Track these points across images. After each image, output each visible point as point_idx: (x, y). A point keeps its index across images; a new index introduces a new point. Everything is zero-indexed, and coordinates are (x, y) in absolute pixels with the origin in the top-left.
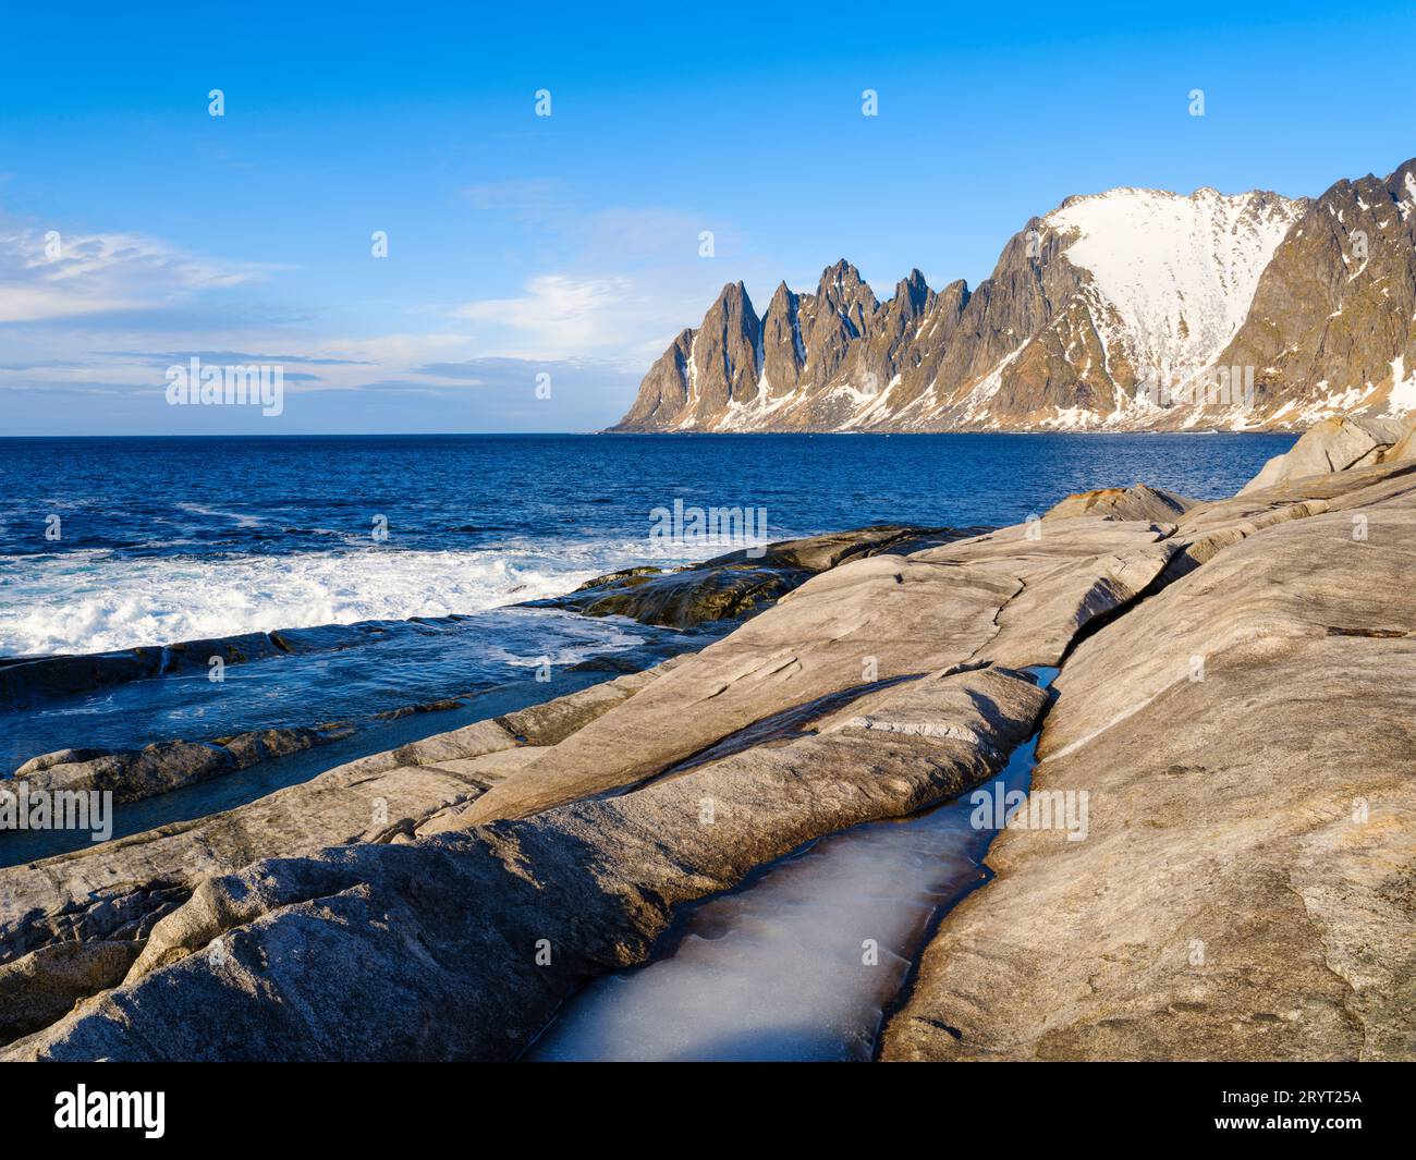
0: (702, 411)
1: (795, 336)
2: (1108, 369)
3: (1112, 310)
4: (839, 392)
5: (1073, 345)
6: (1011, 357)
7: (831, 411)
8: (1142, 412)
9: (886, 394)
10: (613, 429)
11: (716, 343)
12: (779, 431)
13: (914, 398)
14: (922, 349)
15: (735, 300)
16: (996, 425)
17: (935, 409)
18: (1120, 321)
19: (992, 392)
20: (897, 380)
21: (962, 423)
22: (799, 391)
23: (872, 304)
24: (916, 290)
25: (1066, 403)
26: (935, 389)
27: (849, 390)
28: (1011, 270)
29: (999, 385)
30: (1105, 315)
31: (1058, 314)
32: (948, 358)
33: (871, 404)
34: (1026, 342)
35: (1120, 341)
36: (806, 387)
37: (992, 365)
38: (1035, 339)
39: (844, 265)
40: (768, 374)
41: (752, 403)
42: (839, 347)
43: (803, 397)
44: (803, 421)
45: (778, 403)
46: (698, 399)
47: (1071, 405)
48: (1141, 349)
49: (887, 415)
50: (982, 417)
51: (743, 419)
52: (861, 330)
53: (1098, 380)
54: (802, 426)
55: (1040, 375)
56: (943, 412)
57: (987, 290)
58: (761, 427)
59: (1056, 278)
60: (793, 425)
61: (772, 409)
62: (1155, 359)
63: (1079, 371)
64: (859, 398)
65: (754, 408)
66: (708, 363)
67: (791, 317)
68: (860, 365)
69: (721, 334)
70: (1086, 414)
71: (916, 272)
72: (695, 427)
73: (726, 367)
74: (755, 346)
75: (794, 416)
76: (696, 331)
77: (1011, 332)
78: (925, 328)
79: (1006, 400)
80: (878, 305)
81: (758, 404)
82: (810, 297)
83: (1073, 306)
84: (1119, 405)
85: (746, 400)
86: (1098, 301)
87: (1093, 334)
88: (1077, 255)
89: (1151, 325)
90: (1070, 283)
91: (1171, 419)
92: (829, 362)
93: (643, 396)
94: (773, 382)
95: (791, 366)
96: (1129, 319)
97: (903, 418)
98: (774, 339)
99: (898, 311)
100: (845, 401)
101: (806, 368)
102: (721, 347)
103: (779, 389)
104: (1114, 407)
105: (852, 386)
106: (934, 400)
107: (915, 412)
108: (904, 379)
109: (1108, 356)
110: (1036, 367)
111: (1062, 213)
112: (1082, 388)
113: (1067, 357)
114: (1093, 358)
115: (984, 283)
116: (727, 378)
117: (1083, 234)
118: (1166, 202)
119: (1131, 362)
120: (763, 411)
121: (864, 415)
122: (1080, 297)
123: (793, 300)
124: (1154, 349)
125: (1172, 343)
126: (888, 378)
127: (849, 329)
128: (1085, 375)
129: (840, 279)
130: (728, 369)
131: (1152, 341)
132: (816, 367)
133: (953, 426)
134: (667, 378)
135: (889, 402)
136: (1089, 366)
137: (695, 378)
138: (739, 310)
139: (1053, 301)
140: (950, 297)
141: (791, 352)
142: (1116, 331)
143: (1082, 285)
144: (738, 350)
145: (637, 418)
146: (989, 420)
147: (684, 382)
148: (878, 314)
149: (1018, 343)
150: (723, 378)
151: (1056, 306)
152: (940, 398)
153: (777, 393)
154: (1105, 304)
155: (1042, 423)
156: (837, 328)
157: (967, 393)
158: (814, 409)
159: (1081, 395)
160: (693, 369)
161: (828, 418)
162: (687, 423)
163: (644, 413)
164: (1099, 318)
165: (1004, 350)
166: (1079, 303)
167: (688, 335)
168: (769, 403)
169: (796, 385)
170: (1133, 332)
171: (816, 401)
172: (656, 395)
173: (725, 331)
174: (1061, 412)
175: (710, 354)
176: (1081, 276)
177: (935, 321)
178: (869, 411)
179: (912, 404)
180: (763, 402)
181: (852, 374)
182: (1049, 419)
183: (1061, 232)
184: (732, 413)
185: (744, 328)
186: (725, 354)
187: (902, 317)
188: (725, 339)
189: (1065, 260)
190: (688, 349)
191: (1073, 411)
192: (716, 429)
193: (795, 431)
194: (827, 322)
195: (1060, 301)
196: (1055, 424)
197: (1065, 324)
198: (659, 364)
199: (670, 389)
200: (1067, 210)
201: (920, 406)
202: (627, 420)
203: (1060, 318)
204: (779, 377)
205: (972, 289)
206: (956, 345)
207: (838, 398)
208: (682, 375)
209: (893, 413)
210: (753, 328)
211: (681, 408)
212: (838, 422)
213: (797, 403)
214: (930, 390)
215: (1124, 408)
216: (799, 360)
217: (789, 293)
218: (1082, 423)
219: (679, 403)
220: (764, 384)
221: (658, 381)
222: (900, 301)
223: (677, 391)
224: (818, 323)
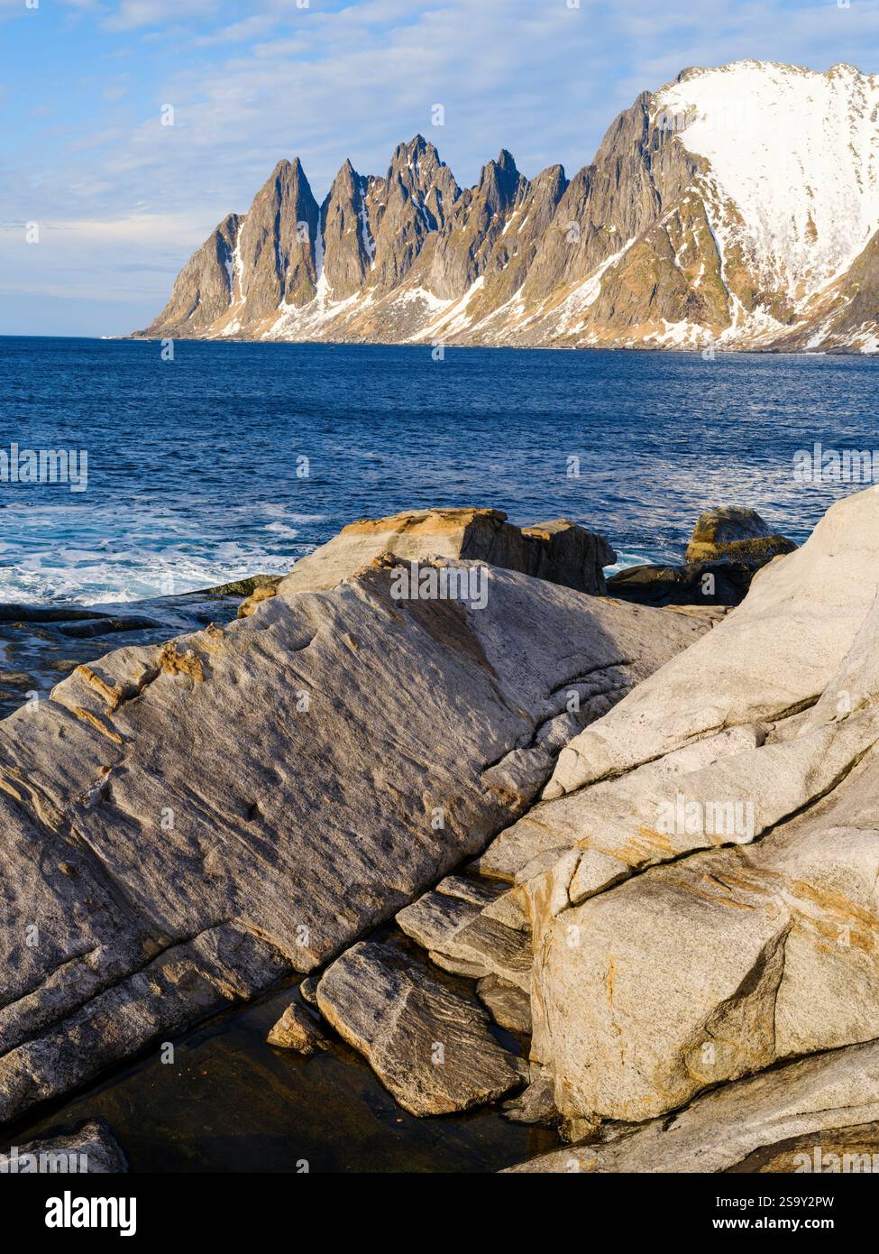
0: (248, 315)
1: (361, 226)
2: (724, 277)
3: (731, 207)
4: (411, 295)
5: (684, 247)
6: (614, 259)
7: (401, 318)
8: (761, 328)
9: (466, 299)
10: (142, 334)
11: (266, 232)
12: (340, 341)
13: (498, 305)
14: (510, 248)
15: (290, 180)
16: (592, 340)
17: (522, 319)
18: (740, 219)
19: (590, 301)
20: (479, 283)
21: (554, 336)
22: (364, 293)
23: (452, 190)
24: (506, 178)
25: (674, 316)
26: (523, 294)
27: (423, 293)
28: (615, 155)
29: (597, 292)
30: (722, 213)
31: (669, 209)
32: (540, 258)
33: (448, 310)
34: (630, 242)
35: (738, 244)
36: (372, 289)
37: (591, 268)
38: (641, 239)
39: (421, 143)
40: (329, 271)
41: (308, 306)
42: (412, 241)
43: (369, 301)
44: (368, 329)
45: (339, 307)
46: (244, 300)
47: (680, 318)
48: (762, 254)
49: (466, 325)
50: (576, 329)
51: (298, 325)
52: (438, 221)
53: (712, 289)
54: (366, 334)
55: (645, 280)
56: (534, 321)
57: (587, 178)
58: (318, 336)
59: (667, 167)
60: (355, 335)
61: (331, 314)
62: (778, 266)
63: (691, 278)
64: (434, 303)
65: (310, 312)
66: (257, 256)
67: (356, 203)
68: (437, 268)
69: (272, 222)
70: (697, 329)
71: (505, 153)
72: (239, 334)
73: (278, 261)
74: (313, 238)
75: (357, 323)
76: (243, 217)
77: (613, 229)
78: (515, 221)
79: (606, 310)
80: (460, 192)
81: (315, 308)
82: (379, 180)
83: (687, 200)
84: (735, 319)
85: (302, 302)
86: (715, 196)
87: (708, 234)
88: (693, 139)
89: (775, 227)
90: (684, 172)
91: (794, 338)
92: (400, 260)
93: (178, 294)
94: (333, 282)
95: (354, 262)
96: (751, 218)
97: (485, 329)
98: (336, 230)
99: (483, 201)
100: (418, 307)
101: (373, 266)
102: (271, 238)
103: (339, 292)
104: (729, 321)
105: (426, 288)
106: (521, 308)
107: (499, 322)
108: (488, 282)
109: (724, 261)
110: (641, 272)
111: (677, 88)
112: (693, 298)
113: (677, 261)
114: (707, 264)
115: (584, 170)
116: (280, 276)
117: (700, 114)
118: (797, 79)
119: (751, 269)
120: (321, 316)
121: (441, 323)
122: (694, 189)
123: (360, 182)
124: (777, 255)
125: (799, 247)
126: (470, 280)
127: (425, 221)
128: (697, 283)
129: (415, 159)
130: (281, 264)
131: (776, 244)
132: (384, 264)
133: (542, 341)
134: (207, 273)
135: (470, 309)
136: (702, 272)
137: (240, 274)
138: (294, 192)
139: (663, 194)
140: (543, 185)
141: (356, 247)
142: (735, 232)
143: (698, 175)
144: (296, 237)
145: (170, 320)
146: (584, 334)
147: (227, 279)
148: (459, 203)
149: (621, 242)
150: (274, 276)
151: (666, 201)
152: (529, 306)
153: (337, 296)
154: (723, 199)
155: (646, 338)
156: (411, 219)
157: (562, 300)
158: (381, 316)
159: (692, 307)
160: (238, 263)
161: (397, 327)
162: (230, 328)
163: (179, 315)
164: (716, 216)
165: (604, 251)
166: (694, 197)
167: (233, 222)
168: (328, 307)
169: (361, 286)
170: (754, 234)
171: (384, 306)
172: (193, 293)
173: (278, 218)
174: (668, 325)
175: (258, 246)
176: (695, 164)
177: (526, 213)
178: (446, 319)
179: (496, 312)
180: (322, 306)
181: (426, 275)
182: (654, 334)
183: (674, 110)
184: (283, 319)
185: (300, 215)
186: (276, 245)
187: (487, 207)
188: (277, 228)
189: (678, 145)
190: (233, 239)
191: (683, 325)
192: (264, 337)
193: (358, 341)
194: (398, 212)
195: (671, 193)
196: (661, 340)
197: (677, 220)
198: (198, 255)
199: (210, 287)
200: (683, 84)
201: (505, 316)
202: (159, 323)
203: (671, 215)
204: (341, 276)
205: (569, 176)
206: (550, 243)
207: (410, 303)
208: (224, 270)
209: (474, 322)
210: (310, 212)
211: (224, 310)
212: (409, 332)
213: (362, 307)
214: (518, 296)
215: (740, 324)
216: (365, 258)
217: (354, 174)
218: (692, 340)
219: (223, 305)
220: (323, 284)
221: (196, 277)
222: (485, 188)
223: (219, 289)
224: (389, 211)
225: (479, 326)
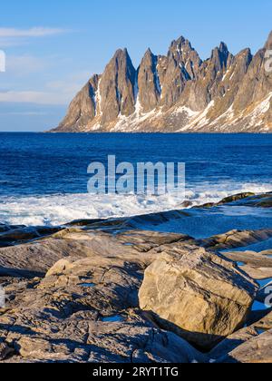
0: (104, 120)
1: (155, 78)
4: (180, 110)
7: (175, 120)
9: (206, 111)
10: (54, 130)
11: (111, 82)
12: (147, 131)
13: (221, 113)
14: (226, 86)
15: (123, 59)
16: (267, 129)
17: (233, 119)
19: (265, 110)
20: (212, 103)
21: (248, 127)
22: (157, 109)
23: (198, 61)
24: (223, 54)
26: (233, 108)
27: (186, 109)
29: (268, 106)
32: (241, 91)
33: (198, 116)
36: (161, 107)
37: (264, 95)
39: (183, 39)
40: (140, 99)
41: (131, 116)
42: (179, 85)
43: (160, 113)
44: (160, 126)
45: (146, 116)
46: (102, 113)
49: (206, 123)
50: (259, 124)
51: (127, 125)
52: (192, 77)
54: (159, 128)
57: (262, 54)
58: (136, 129)
60: (154, 128)
61: (142, 119)
64: (191, 113)
65: (132, 119)
66: (108, 93)
67: (153, 68)
68: (192, 97)
69: (114, 77)
71: (222, 43)
72: (100, 129)
73: (117, 96)
74: (133, 84)
75: (155, 123)
76: (100, 76)
78: (227, 75)
80: (201, 62)
81: (135, 116)
82: (163, 57)
85: (128, 114)
92: (174, 93)
93: (70, 112)
94: (143, 104)
95: (153, 95)
97: (216, 125)
98: (144, 81)
99: (213, 65)
100: (183, 115)
101: (161, 97)
102: (114, 84)
103: (146, 108)
105: (187, 106)
106: (232, 114)
107: (222, 121)
108: (216, 104)
115: (259, 50)
116: (118, 102)
120: (138, 120)
121: (194, 122)
123: (154, 59)
126: (207, 102)
127: (185, 75)
129: (180, 47)
130: (118, 97)
132: (167, 96)
133: (243, 129)
134: (84, 102)
135: (208, 116)
137: (100, 102)
138: (124, 64)
140: (241, 57)
141: (153, 88)
144: (124, 86)
145: (67, 123)
146: (263, 126)
147: (93, 104)
148: (202, 67)
150: (115, 102)
152: (236, 113)
153: (145, 110)
156: (179, 74)
157: (251, 111)
158: (166, 119)
160: (99, 97)
161: (174, 124)
162: (96, 127)
163: (72, 121)
167: (96, 78)
168: (141, 116)
169: (156, 106)
171: (168, 115)
172: (78, 110)
173: (117, 76)
175: (108, 89)
177: (233, 70)
178: (197, 120)
179: (220, 117)
180: (138, 115)
181: (187, 100)
184: (120, 122)
185: (127, 74)
186: (116, 88)
187: (214, 69)
188: (116, 80)
190: (96, 85)
192: (111, 130)
193: (156, 131)
194: (173, 71)
198: (80, 93)
199: (86, 108)
201: (224, 118)
202: (62, 125)
204: (147, 101)
205: (253, 53)
206: (245, 84)
207: (179, 113)
208: (93, 100)
209: (210, 122)
210: (132, 75)
211: (92, 118)
212: (180, 127)
213: (157, 116)
214: (230, 109)
216: (158, 92)
217: (152, 55)
219: (92, 116)
220: (138, 106)
221: (79, 103)
222: (213, 60)
223: (90, 109)
224: (168, 71)
225: (213, 123)
